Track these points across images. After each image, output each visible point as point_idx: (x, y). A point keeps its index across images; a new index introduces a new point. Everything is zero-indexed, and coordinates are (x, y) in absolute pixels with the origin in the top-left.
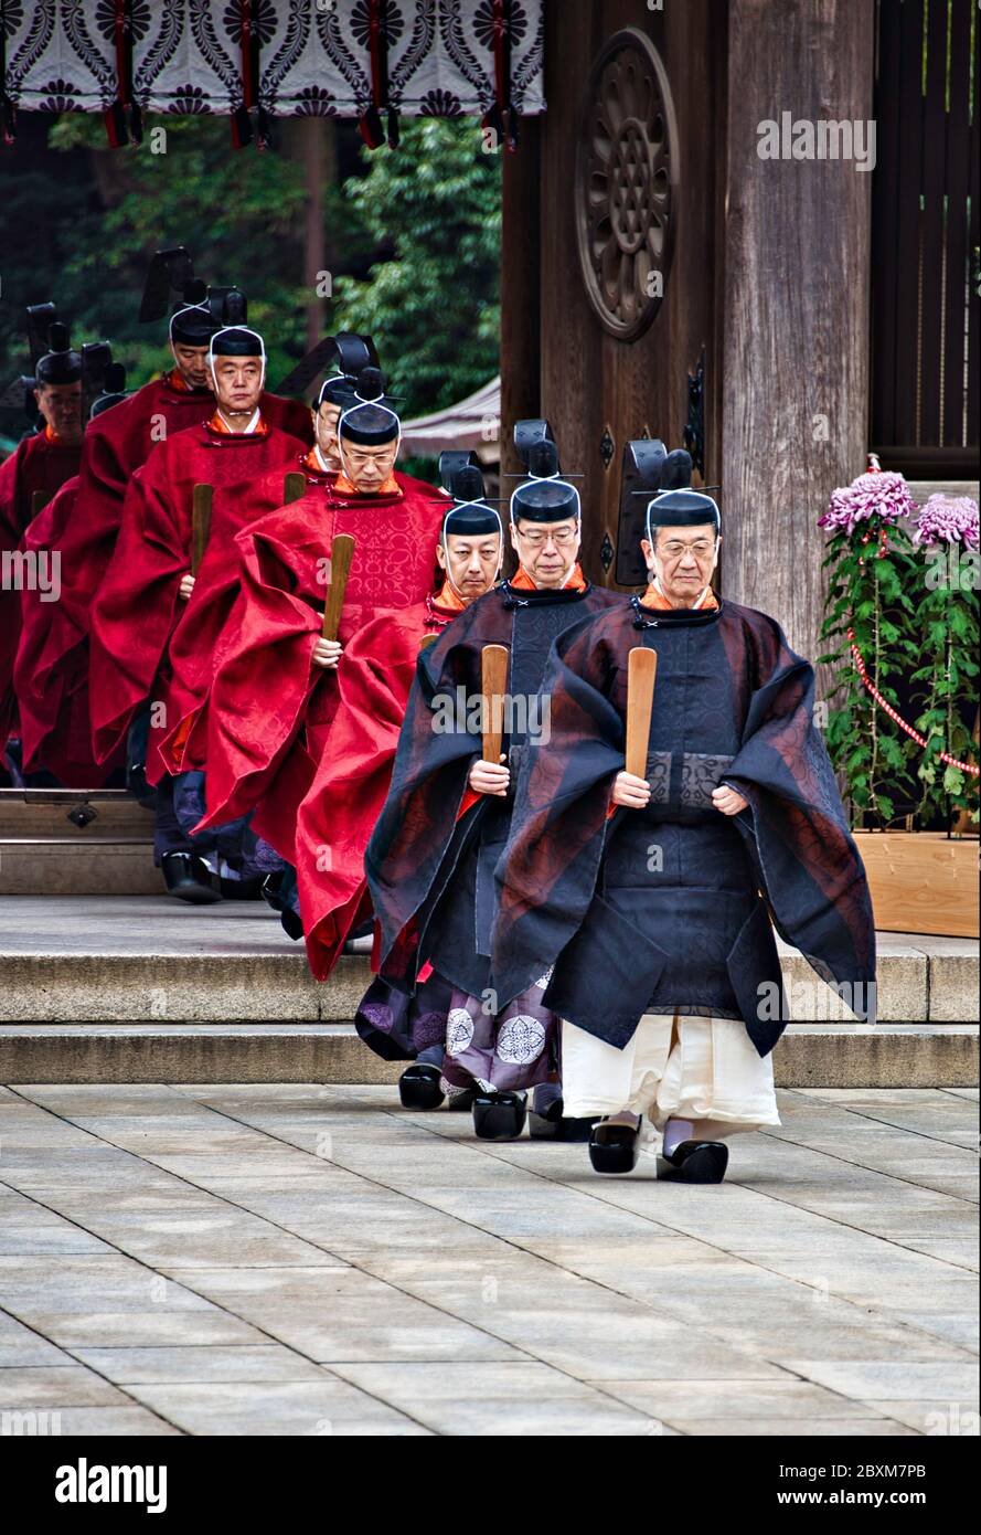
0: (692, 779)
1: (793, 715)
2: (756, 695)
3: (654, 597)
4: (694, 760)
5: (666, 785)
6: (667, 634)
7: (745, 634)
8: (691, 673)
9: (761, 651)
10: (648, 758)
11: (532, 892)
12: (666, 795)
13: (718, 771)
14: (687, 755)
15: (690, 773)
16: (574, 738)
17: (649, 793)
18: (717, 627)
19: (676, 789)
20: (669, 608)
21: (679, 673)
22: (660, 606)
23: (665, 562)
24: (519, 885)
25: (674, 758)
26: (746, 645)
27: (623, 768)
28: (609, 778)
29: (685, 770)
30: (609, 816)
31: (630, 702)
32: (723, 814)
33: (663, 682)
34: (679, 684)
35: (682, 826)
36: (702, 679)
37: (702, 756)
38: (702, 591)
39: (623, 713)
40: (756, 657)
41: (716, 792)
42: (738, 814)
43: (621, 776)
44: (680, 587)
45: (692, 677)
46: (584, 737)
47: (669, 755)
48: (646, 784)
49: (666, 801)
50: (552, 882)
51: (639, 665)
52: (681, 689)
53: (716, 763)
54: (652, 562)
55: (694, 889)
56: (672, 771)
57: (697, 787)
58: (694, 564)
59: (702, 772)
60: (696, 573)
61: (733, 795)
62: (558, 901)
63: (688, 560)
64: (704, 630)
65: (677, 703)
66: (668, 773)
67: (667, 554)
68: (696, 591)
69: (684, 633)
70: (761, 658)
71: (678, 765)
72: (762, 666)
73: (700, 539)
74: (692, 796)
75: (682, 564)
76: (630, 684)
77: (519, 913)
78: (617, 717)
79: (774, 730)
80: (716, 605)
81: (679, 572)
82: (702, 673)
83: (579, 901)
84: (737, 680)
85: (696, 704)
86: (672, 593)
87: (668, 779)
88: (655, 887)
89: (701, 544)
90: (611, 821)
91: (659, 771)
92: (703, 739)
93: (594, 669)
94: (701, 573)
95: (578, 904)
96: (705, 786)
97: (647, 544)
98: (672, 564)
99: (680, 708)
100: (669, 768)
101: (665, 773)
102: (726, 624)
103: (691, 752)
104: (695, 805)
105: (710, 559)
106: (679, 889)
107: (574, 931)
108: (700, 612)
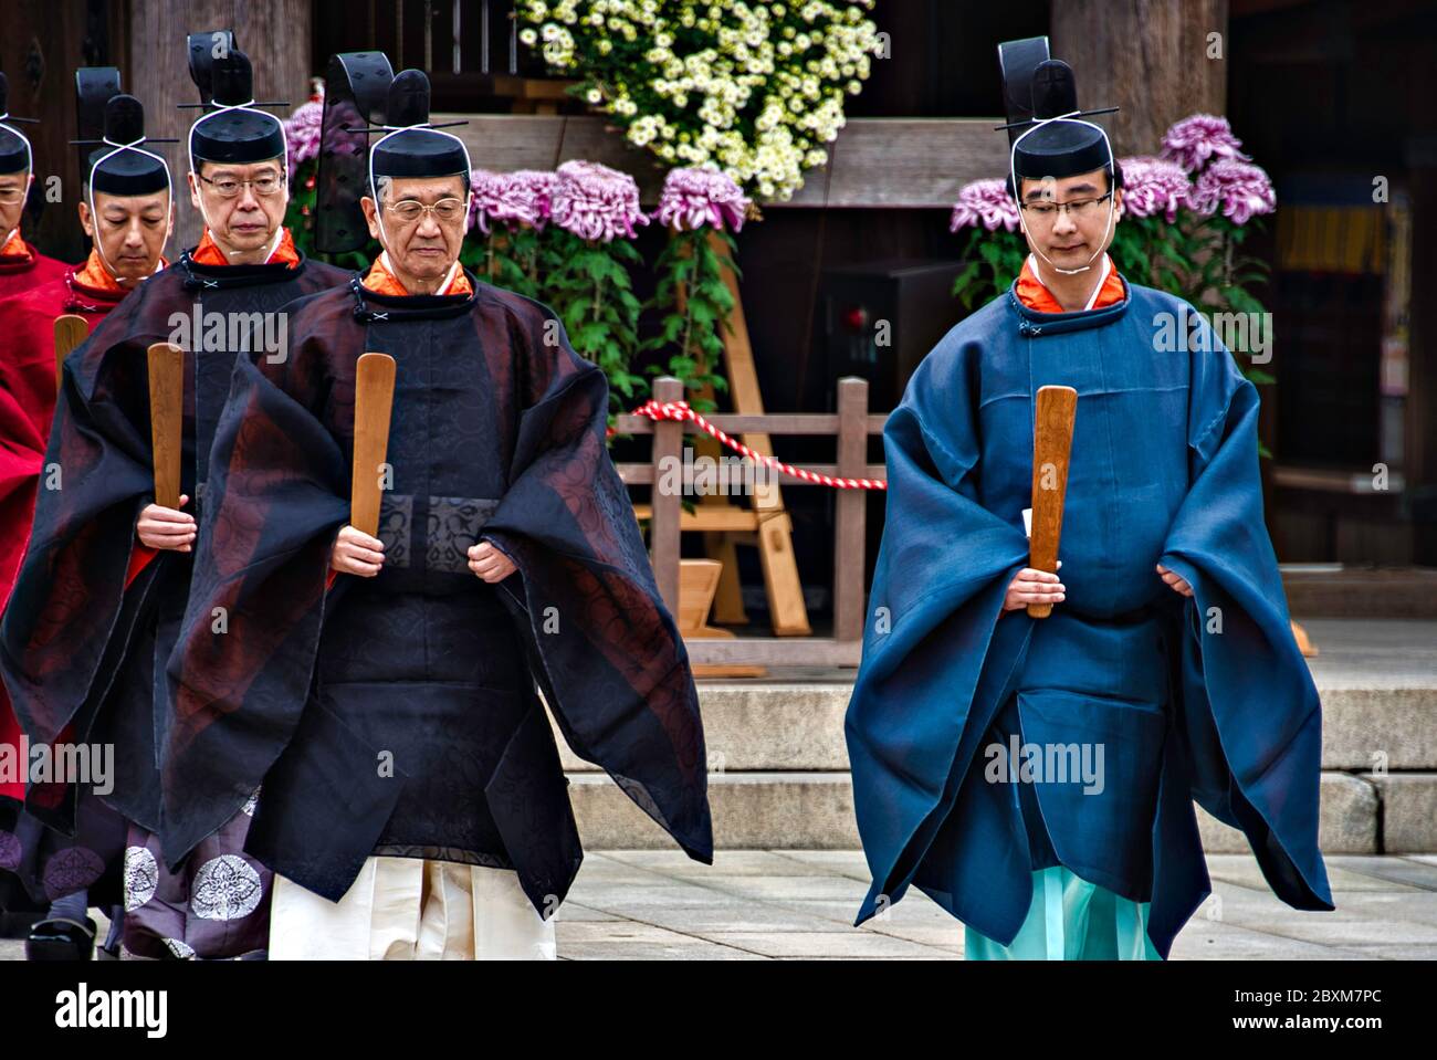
0: (442, 533)
1: (578, 443)
2: (528, 416)
3: (381, 277)
4: (444, 508)
5: (406, 542)
6: (403, 330)
7: (509, 329)
8: (436, 385)
9: (532, 354)
10: (383, 504)
11: (222, 693)
12: (406, 556)
13: (478, 521)
14: (434, 500)
15: (438, 524)
16: (275, 477)
17: (380, 556)
18: (471, 320)
19: (420, 548)
20: (403, 294)
21: (422, 385)
22: (391, 291)
23: (394, 228)
24: (203, 684)
25: (416, 504)
26: (512, 346)
27: (347, 521)
28: (329, 534)
29: (432, 521)
30: (327, 587)
31: (358, 428)
32: (482, 580)
33: (403, 397)
34: (420, 400)
35: (428, 597)
36: (454, 393)
37: (455, 500)
38: (449, 267)
39: (346, 443)
40: (526, 361)
41: (473, 550)
42: (504, 580)
43: (346, 531)
44: (417, 263)
45: (438, 390)
46: (289, 476)
47: (409, 499)
48: (379, 544)
49: (406, 564)
50: (249, 681)
51: (371, 377)
52: (424, 407)
53: (474, 510)
54: (377, 229)
55: (447, 686)
56: (413, 521)
57: (449, 544)
58: (438, 231)
59: (454, 522)
60: (440, 243)
61: (496, 555)
62: (258, 706)
63: (428, 225)
64: (453, 324)
65: (420, 427)
66: (408, 524)
67: (399, 218)
68: (442, 268)
69: (425, 330)
70: (533, 363)
71: (421, 514)
72: (534, 375)
73: (445, 196)
74: (442, 556)
75: (420, 231)
76: (358, 403)
77: (205, 722)
78: (336, 448)
79: (553, 464)
80: (468, 289)
81: (416, 243)
82: (453, 385)
83: (289, 707)
84: (501, 393)
85: (444, 428)
86: (406, 271)
87: (407, 533)
88: (391, 681)
89: (446, 202)
90: (331, 593)
91: (396, 522)
92: (456, 476)
93: (301, 379)
94: (447, 242)
95: (287, 710)
96: (460, 542)
97: (369, 203)
98: (406, 231)
99: (423, 434)
100: (409, 517)
101: (403, 524)
102: (484, 316)
103: (440, 495)
104: (446, 569)
105: (459, 224)
106: (424, 684)
107: (282, 748)
108: (447, 299)
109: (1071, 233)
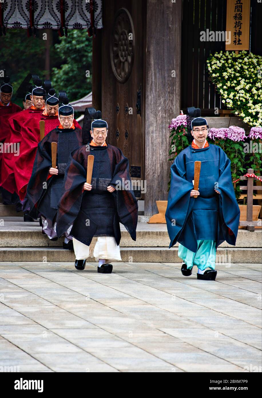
0: (101, 184)
1: (124, 170)
2: (117, 166)
3: (93, 143)
4: (101, 180)
5: (95, 185)
6: (96, 151)
7: (113, 152)
8: (101, 160)
9: (117, 156)
10: (92, 179)
11: (66, 209)
12: (95, 187)
13: (107, 182)
14: (100, 179)
15: (100, 182)
16: (75, 175)
17: (91, 187)
18: (107, 150)
19: (97, 186)
20: (96, 146)
21: (98, 160)
22: (94, 145)
23: (95, 136)
24: (63, 208)
25: (97, 179)
26: (113, 154)
27: (86, 182)
28: (83, 184)
29: (99, 182)
30: (83, 192)
31: (88, 167)
32: (110, 192)
33: (95, 162)
34: (98, 163)
35: (99, 194)
36: (103, 161)
37: (103, 179)
38: (103, 142)
39: (86, 169)
40: (116, 157)
41: (108, 187)
42: (113, 192)
43: (86, 183)
44: (98, 141)
45: (101, 161)
46: (77, 174)
47: (96, 178)
48: (91, 185)
49: (95, 189)
50: (70, 207)
51: (90, 159)
52: (99, 164)
53: (106, 180)
54: (92, 135)
55: (102, 208)
56: (97, 182)
57: (102, 186)
58: (102, 136)
59: (103, 182)
60: (102, 138)
61: (112, 188)
62: (72, 211)
63: (100, 135)
64: (104, 151)
65: (98, 167)
66: (96, 182)
67: (96, 134)
68: (102, 142)
69: (100, 151)
70: (117, 157)
71: (98, 181)
72: (117, 159)
73: (103, 131)
74: (101, 188)
75: (99, 136)
76: (88, 163)
77: (63, 214)
78: (85, 170)
79: (120, 173)
80: (106, 145)
81: (98, 138)
82: (103, 160)
84: (111, 162)
85: (102, 167)
86: (97, 143)
87: (96, 184)
88: (93, 208)
89: (103, 132)
90: (83, 193)
91: (94, 182)
92: (103, 175)
93: (79, 159)
94: (103, 138)
95: (76, 212)
96: (105, 186)
97: (91, 131)
98: (97, 136)
99: (98, 168)
100: (96, 181)
101: (95, 182)
102: (109, 150)
103: (101, 178)
104: (101, 190)
105: (105, 135)
106: (99, 208)
107: (76, 218)
108: (103, 147)
109: (202, 134)
